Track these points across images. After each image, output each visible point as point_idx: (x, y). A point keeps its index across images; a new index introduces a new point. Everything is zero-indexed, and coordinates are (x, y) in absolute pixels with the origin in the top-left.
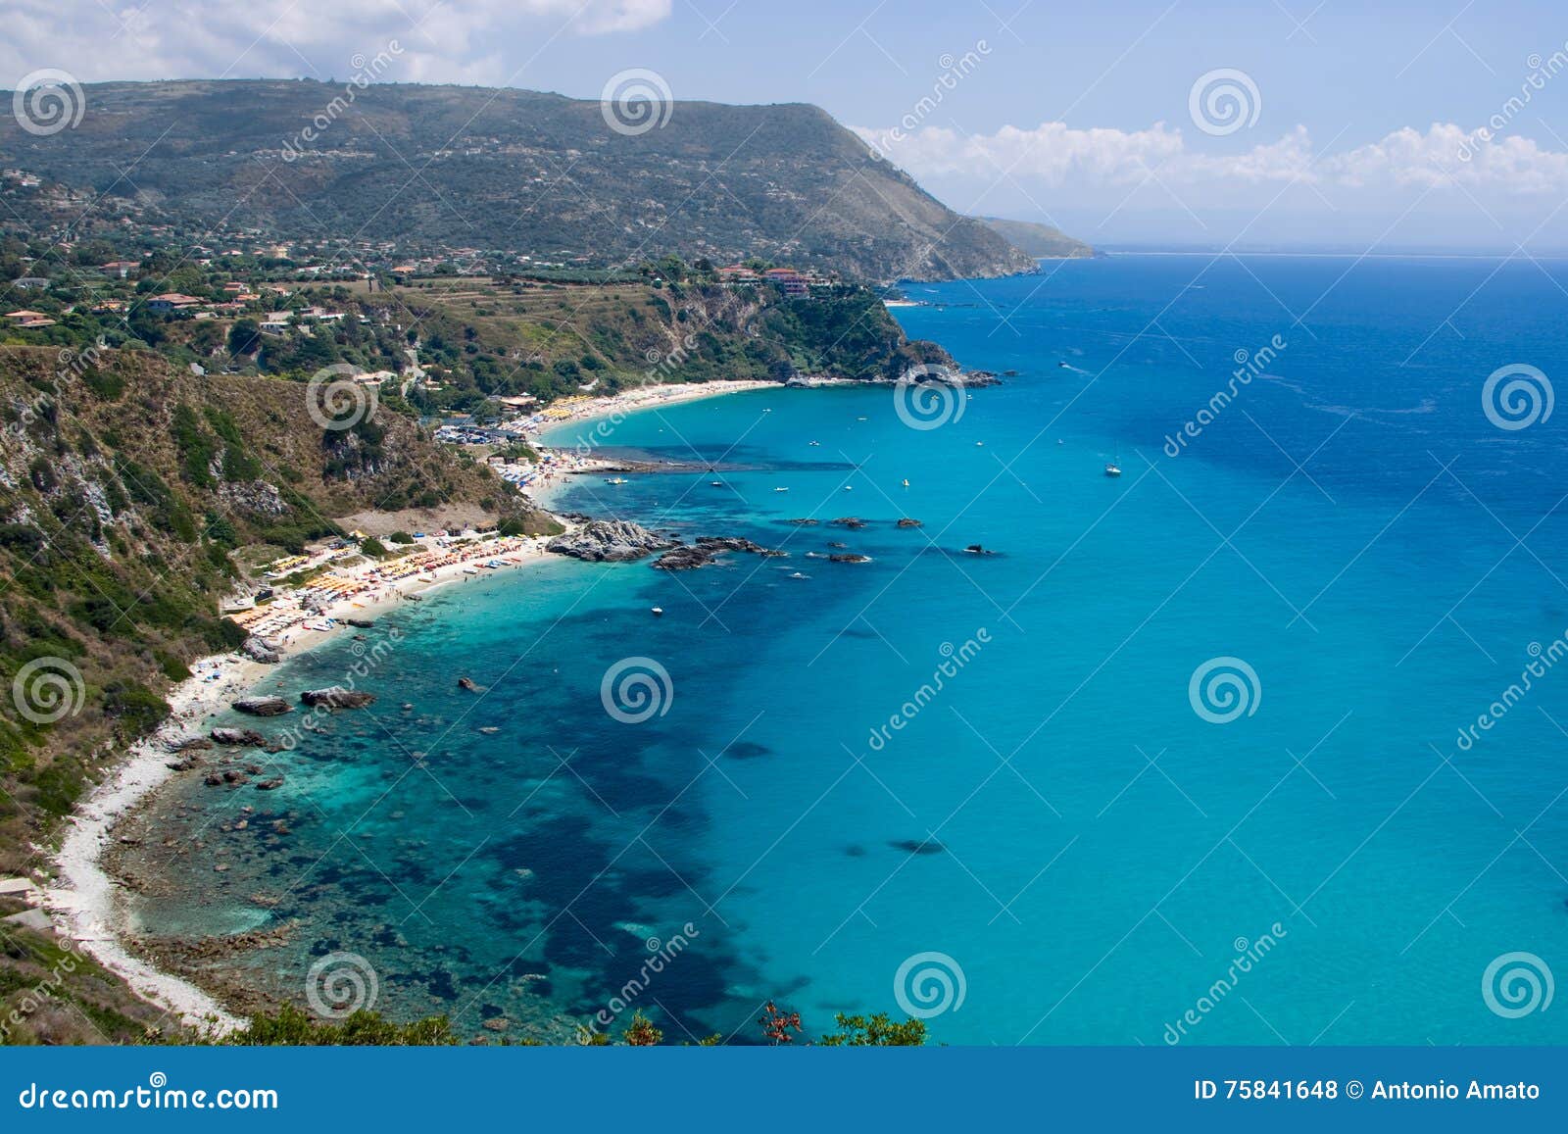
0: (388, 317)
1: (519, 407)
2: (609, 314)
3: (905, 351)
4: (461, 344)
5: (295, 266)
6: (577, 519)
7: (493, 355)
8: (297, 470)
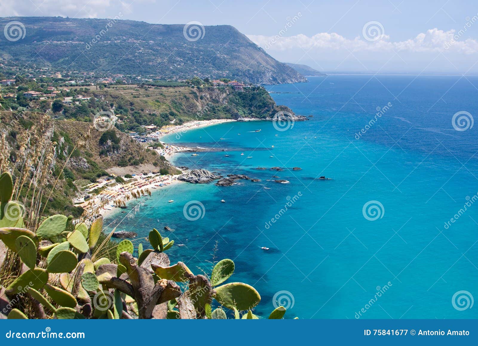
0: (103, 98)
1: (151, 129)
2: (178, 97)
3: (276, 109)
4: (129, 108)
5: (65, 81)
6: (184, 169)
7: (140, 111)
8: (91, 153)
